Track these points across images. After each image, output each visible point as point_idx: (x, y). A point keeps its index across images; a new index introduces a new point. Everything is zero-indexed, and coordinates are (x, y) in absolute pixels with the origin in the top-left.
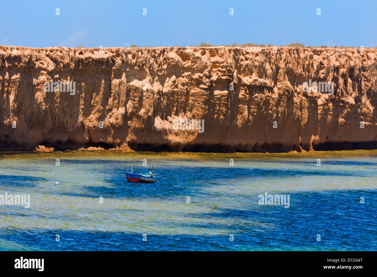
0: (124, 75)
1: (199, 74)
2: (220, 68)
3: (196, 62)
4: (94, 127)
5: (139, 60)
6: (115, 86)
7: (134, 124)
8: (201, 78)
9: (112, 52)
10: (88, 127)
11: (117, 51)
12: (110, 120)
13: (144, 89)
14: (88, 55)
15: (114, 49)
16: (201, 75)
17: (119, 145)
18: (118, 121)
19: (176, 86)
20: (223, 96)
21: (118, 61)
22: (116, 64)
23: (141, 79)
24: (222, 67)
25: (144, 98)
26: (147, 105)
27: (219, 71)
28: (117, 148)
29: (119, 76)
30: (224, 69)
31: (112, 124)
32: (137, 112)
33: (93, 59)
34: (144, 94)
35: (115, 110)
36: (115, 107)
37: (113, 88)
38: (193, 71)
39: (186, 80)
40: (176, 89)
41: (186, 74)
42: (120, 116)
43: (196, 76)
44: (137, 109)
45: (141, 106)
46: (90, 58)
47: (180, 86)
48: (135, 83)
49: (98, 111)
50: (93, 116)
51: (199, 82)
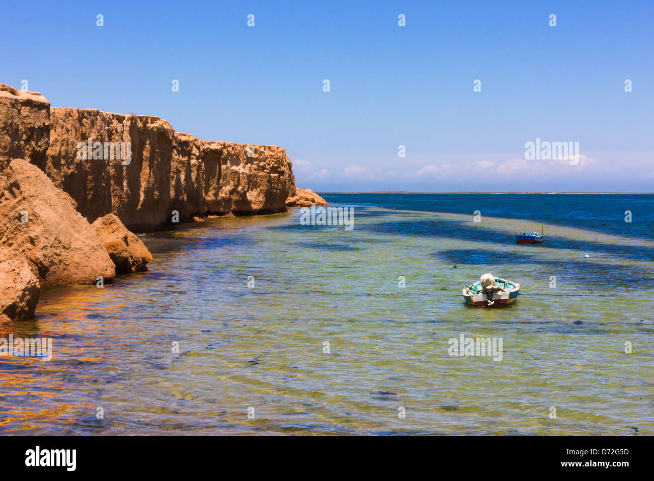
0: (228, 162)
1: (263, 163)
2: (273, 159)
3: (261, 155)
4: (212, 200)
5: (236, 152)
6: (224, 170)
7: (235, 197)
8: (265, 165)
9: (221, 145)
10: (208, 201)
11: (224, 144)
12: (222, 195)
13: (241, 172)
14: (207, 146)
15: (222, 142)
16: (265, 163)
17: (228, 213)
18: (227, 195)
19: (251, 171)
20: (275, 177)
21: (225, 151)
22: (224, 154)
23: (237, 165)
24: (274, 159)
25: (241, 179)
26: (243, 184)
27: (272, 161)
28: (227, 216)
29: (226, 163)
30: (275, 160)
31: (223, 198)
32: (236, 188)
33: (211, 149)
34: (241, 176)
35: (224, 188)
36: (224, 185)
37: (222, 171)
38: (260, 161)
39: (255, 167)
40: (251, 173)
41: (255, 162)
42: (228, 192)
43: (262, 164)
44: (236, 186)
45: (239, 184)
46: (209, 148)
47: (253, 171)
48: (234, 168)
49: (214, 188)
50: (211, 193)
51: (263, 168)
